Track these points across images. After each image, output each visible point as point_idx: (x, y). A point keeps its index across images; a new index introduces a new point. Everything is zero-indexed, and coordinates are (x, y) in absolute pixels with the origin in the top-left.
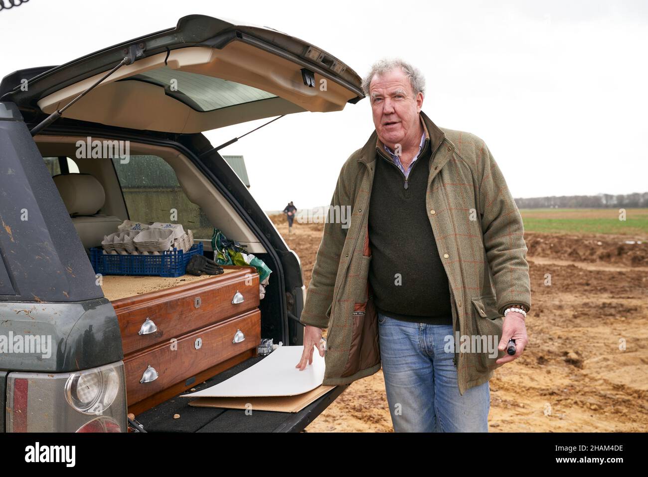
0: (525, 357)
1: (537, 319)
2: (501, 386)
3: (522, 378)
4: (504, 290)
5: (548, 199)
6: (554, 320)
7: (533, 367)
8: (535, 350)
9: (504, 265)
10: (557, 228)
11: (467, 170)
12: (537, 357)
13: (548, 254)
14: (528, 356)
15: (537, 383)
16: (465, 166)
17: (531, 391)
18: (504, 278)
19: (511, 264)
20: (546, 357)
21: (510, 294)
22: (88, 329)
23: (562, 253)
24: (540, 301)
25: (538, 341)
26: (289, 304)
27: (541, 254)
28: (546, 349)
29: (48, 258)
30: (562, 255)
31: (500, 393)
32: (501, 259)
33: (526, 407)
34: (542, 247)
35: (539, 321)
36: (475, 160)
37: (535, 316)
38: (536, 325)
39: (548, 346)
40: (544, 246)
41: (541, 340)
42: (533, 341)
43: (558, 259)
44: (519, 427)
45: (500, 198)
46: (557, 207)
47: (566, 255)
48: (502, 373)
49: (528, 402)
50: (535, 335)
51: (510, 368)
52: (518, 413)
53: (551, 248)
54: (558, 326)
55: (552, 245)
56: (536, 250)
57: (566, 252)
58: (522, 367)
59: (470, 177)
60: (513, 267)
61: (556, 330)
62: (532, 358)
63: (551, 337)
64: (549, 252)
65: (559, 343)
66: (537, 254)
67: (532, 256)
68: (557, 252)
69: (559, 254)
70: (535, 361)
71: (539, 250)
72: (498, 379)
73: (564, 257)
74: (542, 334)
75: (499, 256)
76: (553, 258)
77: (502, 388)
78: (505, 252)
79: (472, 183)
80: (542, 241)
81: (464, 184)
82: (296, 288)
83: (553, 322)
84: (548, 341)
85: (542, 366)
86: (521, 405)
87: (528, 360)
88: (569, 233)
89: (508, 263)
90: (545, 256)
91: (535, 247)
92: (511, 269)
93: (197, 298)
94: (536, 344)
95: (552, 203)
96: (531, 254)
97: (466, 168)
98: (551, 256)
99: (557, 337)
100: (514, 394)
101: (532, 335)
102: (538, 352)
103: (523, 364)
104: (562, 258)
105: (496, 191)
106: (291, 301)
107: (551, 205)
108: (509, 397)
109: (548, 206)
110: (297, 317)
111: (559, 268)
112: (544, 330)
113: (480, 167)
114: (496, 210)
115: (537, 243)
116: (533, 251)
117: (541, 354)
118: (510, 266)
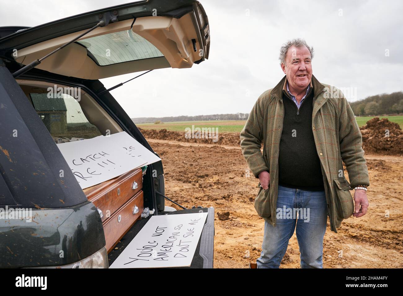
0: (243, 198)
1: (242, 178)
2: (239, 215)
3: (246, 210)
4: (354, 176)
5: (215, 116)
6: (250, 178)
7: (248, 204)
8: (248, 195)
9: (353, 162)
10: (224, 130)
11: (332, 107)
12: (249, 198)
13: (228, 144)
14: (244, 198)
15: (254, 212)
16: (331, 105)
17: (254, 217)
18: (353, 169)
19: (357, 161)
20: (254, 198)
21: (358, 179)
22: (80, 225)
23: (235, 143)
24: (241, 168)
25: (248, 190)
26: (156, 185)
27: (225, 144)
28: (253, 193)
29: (44, 174)
30: (235, 144)
31: (239, 219)
32: (351, 159)
33: (256, 226)
34: (225, 140)
35: (244, 179)
36: (337, 102)
37: (241, 177)
38: (243, 181)
39: (253, 192)
40: (226, 139)
41: (248, 189)
42: (245, 190)
43: (233, 146)
44: (259, 238)
45: (351, 124)
46: (219, 119)
47: (237, 144)
48: (235, 208)
49: (256, 223)
50: (245, 187)
51: (238, 205)
52: (254, 230)
53: (229, 140)
54: (253, 181)
55: (229, 139)
56: (222, 141)
57: (236, 142)
58: (243, 204)
59: (334, 111)
60: (358, 163)
61: (254, 183)
62: (247, 199)
63: (253, 187)
64: (228, 142)
65: (258, 190)
66: (222, 143)
67: (220, 145)
68: (232, 142)
69: (233, 143)
70: (248, 200)
71: (224, 141)
72: (235, 212)
73: (236, 145)
74: (248, 186)
75: (350, 157)
76: (231, 145)
77: (239, 216)
78: (353, 154)
79: (334, 115)
80: (224, 137)
81: (330, 115)
82: (160, 175)
83: (250, 179)
84: (252, 189)
85: (252, 202)
86: (253, 225)
87: (245, 200)
88: (231, 132)
89: (356, 161)
90: (227, 144)
91: (222, 140)
92: (358, 164)
93: (119, 189)
94: (247, 191)
95: (217, 118)
96: (220, 144)
97: (332, 106)
98: (230, 144)
99: (255, 187)
100: (246, 219)
101: (243, 187)
102: (249, 195)
103: (243, 202)
104: (235, 145)
105: (349, 120)
106: (157, 183)
107: (216, 119)
108: (245, 221)
109: (215, 119)
110: (160, 192)
111: (239, 150)
112: (248, 184)
113: (340, 106)
114: (348, 131)
115: (223, 138)
116: (221, 142)
117: (251, 197)
118: (356, 163)
